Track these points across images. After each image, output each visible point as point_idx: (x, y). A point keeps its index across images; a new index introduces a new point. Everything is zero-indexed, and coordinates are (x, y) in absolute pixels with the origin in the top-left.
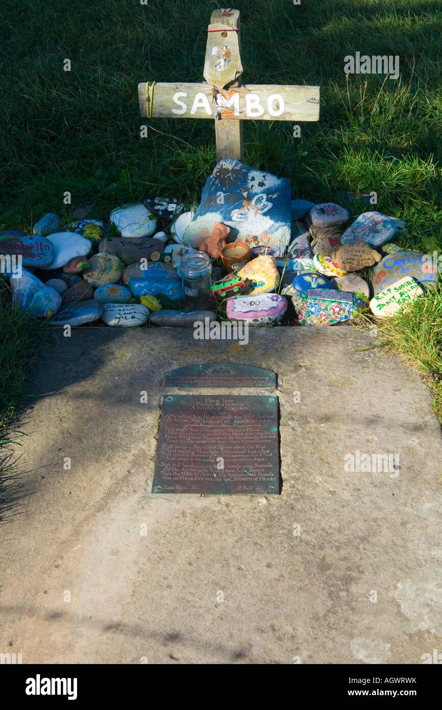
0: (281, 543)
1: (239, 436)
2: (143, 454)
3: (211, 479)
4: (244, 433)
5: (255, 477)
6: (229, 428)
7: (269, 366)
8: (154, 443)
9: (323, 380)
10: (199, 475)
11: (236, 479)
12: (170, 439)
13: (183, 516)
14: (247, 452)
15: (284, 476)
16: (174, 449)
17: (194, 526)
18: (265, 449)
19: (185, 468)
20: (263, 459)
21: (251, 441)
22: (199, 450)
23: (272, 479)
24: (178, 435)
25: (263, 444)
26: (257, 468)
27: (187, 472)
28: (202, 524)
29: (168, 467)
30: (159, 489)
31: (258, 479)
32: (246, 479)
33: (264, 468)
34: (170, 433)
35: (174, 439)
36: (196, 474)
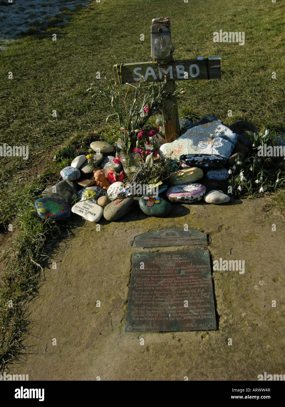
0: (222, 372)
1: (185, 282)
2: (119, 300)
3: (167, 319)
4: (189, 279)
5: (198, 316)
6: (178, 276)
7: (202, 229)
8: (126, 289)
9: (238, 237)
10: (158, 315)
11: (185, 318)
12: (138, 287)
13: (147, 351)
14: (191, 295)
15: (219, 313)
16: (140, 295)
17: (155, 360)
18: (204, 292)
19: (148, 310)
20: (203, 300)
21: (194, 286)
22: (158, 294)
23: (210, 317)
24: (143, 284)
25: (202, 288)
26: (200, 308)
27: (150, 313)
28: (162, 357)
29: (137, 310)
30: (130, 328)
31: (201, 317)
32: (192, 318)
33: (205, 308)
34: (138, 282)
35: (141, 287)
36: (156, 315)
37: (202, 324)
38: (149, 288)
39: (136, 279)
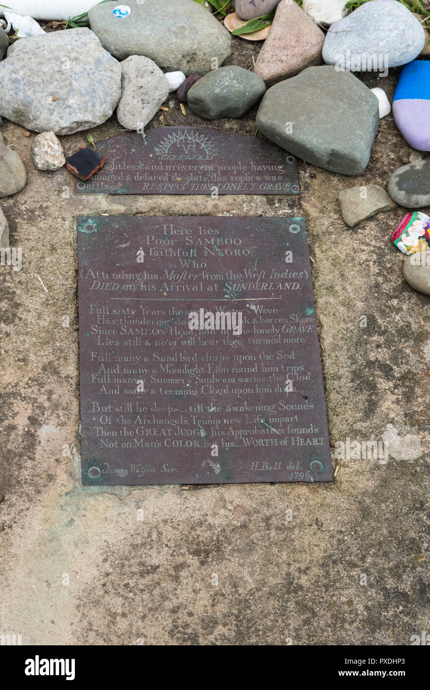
3: (197, 444)
4: (250, 317)
5: (282, 437)
6: (218, 304)
11: (246, 443)
12: (103, 338)
14: (259, 369)
19: (142, 416)
20: (295, 389)
21: (265, 341)
23: (315, 442)
24: (117, 327)
25: (289, 348)
27: (146, 426)
29: (108, 414)
30: (95, 472)
31: (289, 441)
32: (265, 443)
33: (299, 413)
34: (101, 321)
35: (112, 337)
36: (167, 433)
37: (295, 464)
38: (137, 342)
39: (94, 311)
